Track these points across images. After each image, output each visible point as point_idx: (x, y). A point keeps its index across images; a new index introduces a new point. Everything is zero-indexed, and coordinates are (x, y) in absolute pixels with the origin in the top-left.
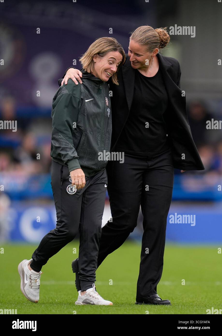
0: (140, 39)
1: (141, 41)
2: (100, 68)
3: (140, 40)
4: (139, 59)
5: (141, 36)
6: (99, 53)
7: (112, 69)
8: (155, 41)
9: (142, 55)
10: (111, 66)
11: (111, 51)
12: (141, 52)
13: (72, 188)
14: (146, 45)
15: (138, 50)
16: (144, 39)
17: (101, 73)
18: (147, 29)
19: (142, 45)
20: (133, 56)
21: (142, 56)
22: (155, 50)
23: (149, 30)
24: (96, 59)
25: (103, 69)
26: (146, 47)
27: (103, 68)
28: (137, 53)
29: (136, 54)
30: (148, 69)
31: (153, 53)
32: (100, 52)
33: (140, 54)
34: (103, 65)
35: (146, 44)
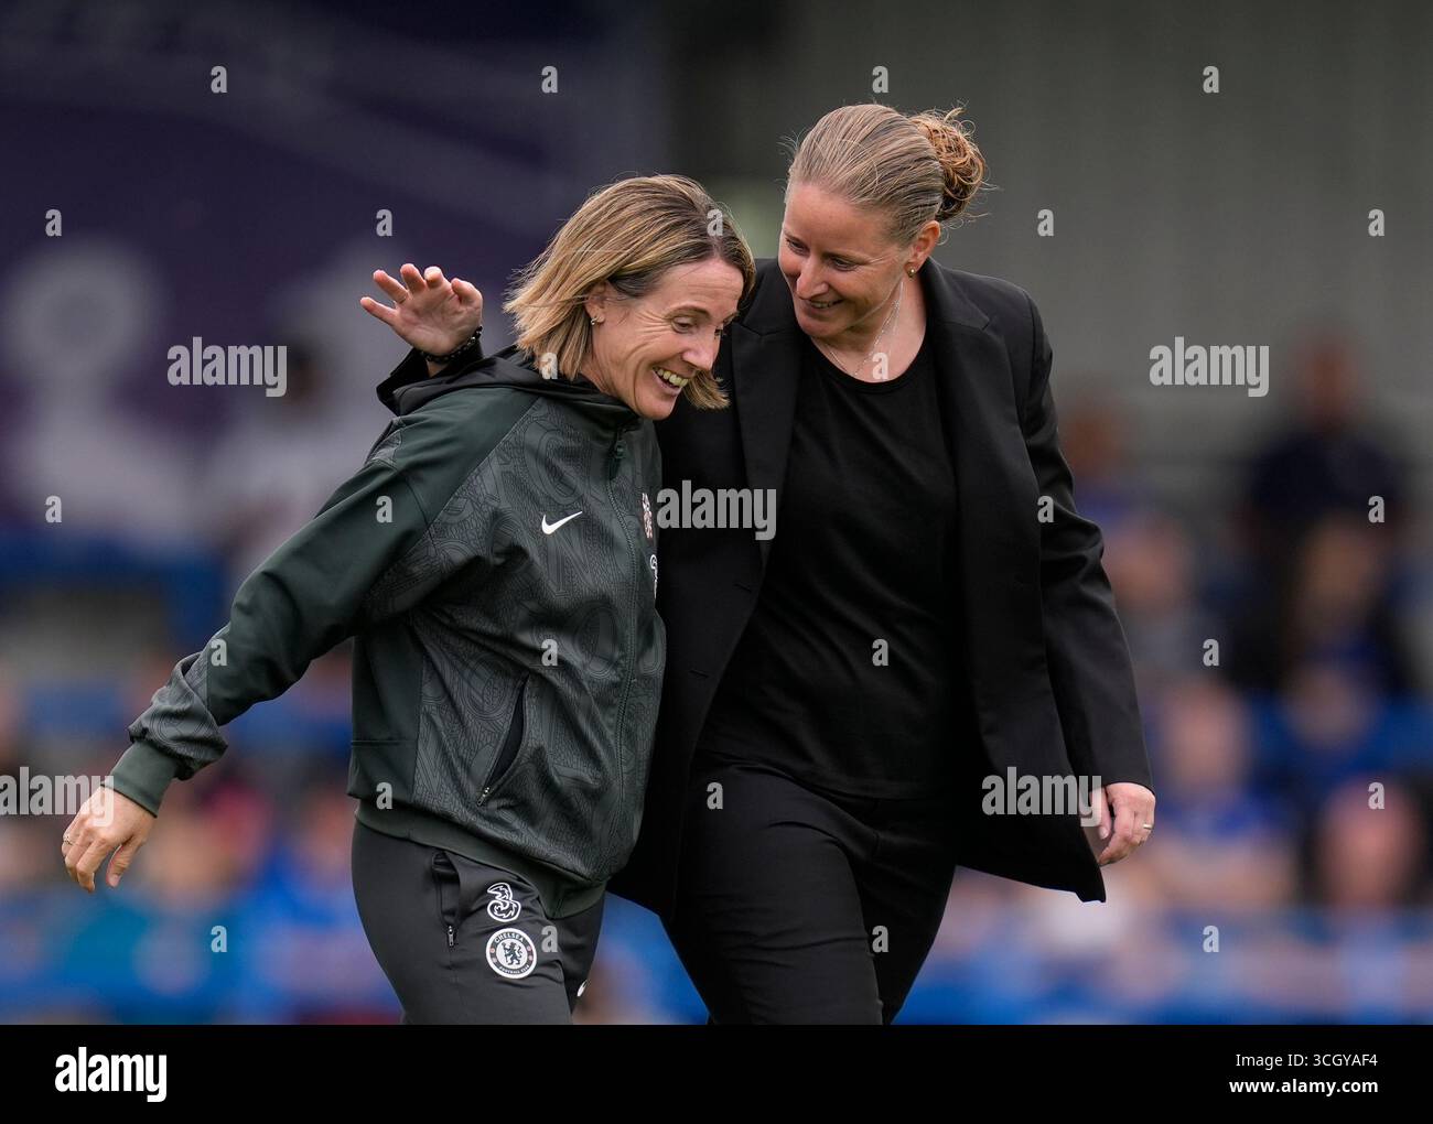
0: (849, 174)
1: (856, 187)
2: (624, 356)
3: (852, 181)
4: (847, 281)
5: (857, 160)
6: (615, 278)
7: (690, 357)
8: (925, 183)
9: (865, 263)
10: (686, 341)
11: (683, 260)
12: (859, 248)
13: (513, 945)
14: (885, 206)
15: (845, 236)
16: (872, 174)
17: (631, 379)
18: (878, 121)
19: (864, 206)
20: (815, 272)
21: (862, 269)
22: (924, 233)
23: (891, 128)
24: (603, 308)
25: (640, 362)
26: (882, 219)
27: (640, 357)
28: (839, 250)
29: (829, 260)
30: (871, 340)
31: (912, 250)
32: (621, 270)
33: (857, 254)
34: (641, 342)
35: (889, 200)
